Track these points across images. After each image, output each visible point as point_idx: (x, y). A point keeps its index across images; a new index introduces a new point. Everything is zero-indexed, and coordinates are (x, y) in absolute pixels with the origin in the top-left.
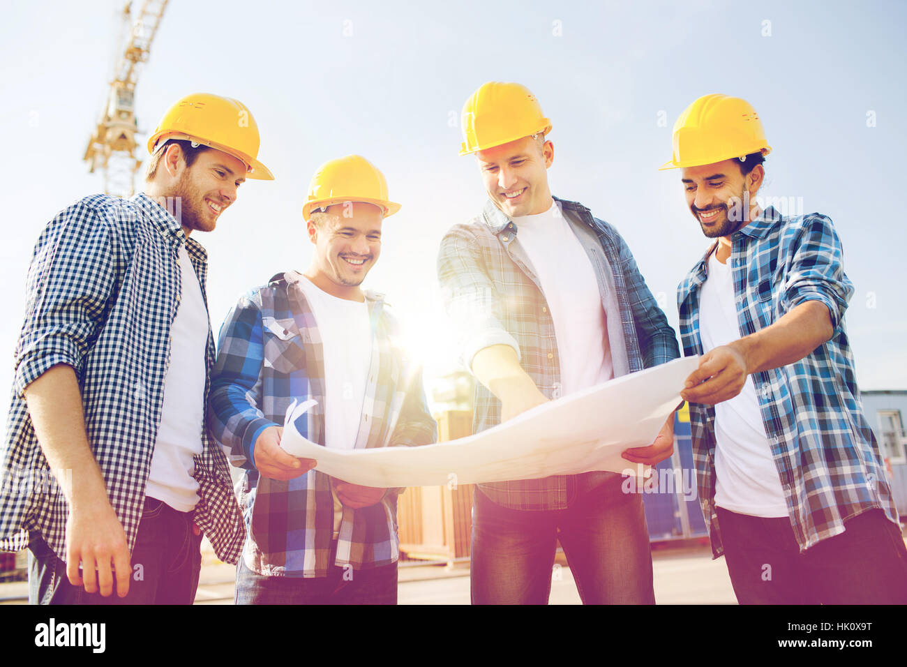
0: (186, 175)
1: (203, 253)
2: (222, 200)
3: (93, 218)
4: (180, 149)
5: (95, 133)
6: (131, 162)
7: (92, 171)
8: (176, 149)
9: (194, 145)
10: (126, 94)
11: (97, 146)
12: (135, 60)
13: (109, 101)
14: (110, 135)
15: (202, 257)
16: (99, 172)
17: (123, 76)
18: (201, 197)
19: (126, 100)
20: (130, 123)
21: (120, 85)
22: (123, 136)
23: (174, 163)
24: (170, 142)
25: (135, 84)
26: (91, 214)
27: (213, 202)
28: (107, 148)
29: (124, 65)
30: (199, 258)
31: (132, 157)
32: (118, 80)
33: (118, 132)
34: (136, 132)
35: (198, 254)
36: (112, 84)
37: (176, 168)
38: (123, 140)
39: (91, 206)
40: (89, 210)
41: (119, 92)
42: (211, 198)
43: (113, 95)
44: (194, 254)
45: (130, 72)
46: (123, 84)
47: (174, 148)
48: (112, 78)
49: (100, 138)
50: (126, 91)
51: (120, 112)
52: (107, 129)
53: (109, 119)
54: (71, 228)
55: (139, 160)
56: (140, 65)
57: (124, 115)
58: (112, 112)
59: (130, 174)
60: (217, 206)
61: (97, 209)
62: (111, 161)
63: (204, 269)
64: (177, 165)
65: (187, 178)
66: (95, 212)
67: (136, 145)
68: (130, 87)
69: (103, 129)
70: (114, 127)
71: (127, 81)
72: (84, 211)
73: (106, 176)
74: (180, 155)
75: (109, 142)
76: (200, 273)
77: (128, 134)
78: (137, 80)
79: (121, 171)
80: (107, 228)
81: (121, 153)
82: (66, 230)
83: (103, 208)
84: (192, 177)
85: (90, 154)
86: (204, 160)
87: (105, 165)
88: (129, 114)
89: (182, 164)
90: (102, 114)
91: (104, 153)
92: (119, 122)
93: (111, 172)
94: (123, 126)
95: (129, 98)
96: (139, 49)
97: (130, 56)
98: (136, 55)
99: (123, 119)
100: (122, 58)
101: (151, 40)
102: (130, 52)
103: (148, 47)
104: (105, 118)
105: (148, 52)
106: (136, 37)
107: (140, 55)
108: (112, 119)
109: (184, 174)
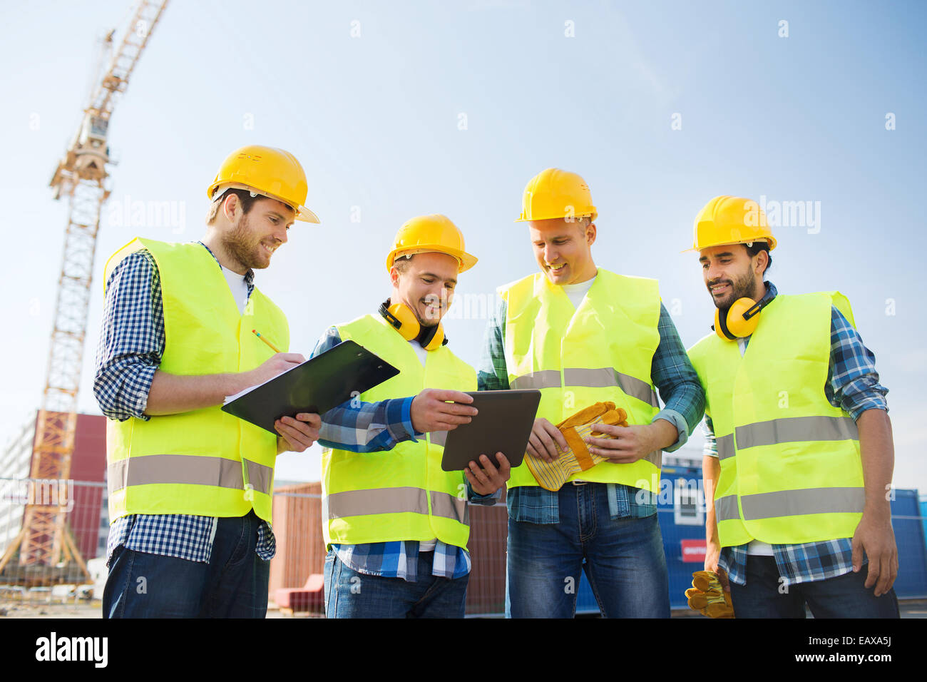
0: (243, 221)
4: (237, 199)
5: (64, 160)
6: (99, 192)
7: (58, 197)
8: (234, 198)
9: (253, 194)
10: (100, 123)
11: (65, 172)
12: (113, 89)
13: (82, 128)
14: (79, 163)
16: (65, 199)
17: (98, 104)
18: (257, 241)
19: (99, 128)
20: (101, 152)
21: (92, 112)
22: (93, 165)
23: (232, 210)
24: (230, 191)
25: (110, 113)
27: (267, 244)
28: (75, 176)
29: (100, 93)
31: (100, 186)
32: (92, 108)
33: (88, 160)
34: (107, 161)
36: (86, 111)
37: (234, 215)
38: (93, 170)
41: (93, 120)
43: (87, 122)
45: (107, 100)
46: (97, 112)
47: (233, 197)
48: (87, 106)
49: (69, 165)
50: (101, 120)
51: (92, 141)
52: (77, 156)
53: (80, 147)
55: (108, 190)
56: (117, 94)
57: (96, 144)
58: (84, 140)
59: (96, 203)
62: (79, 189)
64: (235, 212)
65: (244, 224)
67: (105, 175)
69: (73, 156)
70: (84, 154)
71: (102, 109)
73: (71, 204)
74: (238, 204)
75: (78, 170)
77: (99, 162)
78: (113, 108)
79: (88, 200)
81: (89, 182)
84: (249, 223)
85: (56, 180)
86: (259, 209)
87: (72, 193)
88: (101, 143)
89: (239, 211)
90: (73, 141)
91: (71, 180)
92: (90, 150)
93: (77, 200)
94: (94, 154)
95: (103, 126)
96: (117, 78)
97: (108, 85)
98: (113, 84)
99: (95, 147)
100: (99, 87)
101: (131, 70)
102: (107, 80)
103: (127, 76)
104: (76, 145)
105: (127, 82)
106: (115, 66)
107: (118, 85)
108: (84, 147)
109: (241, 220)
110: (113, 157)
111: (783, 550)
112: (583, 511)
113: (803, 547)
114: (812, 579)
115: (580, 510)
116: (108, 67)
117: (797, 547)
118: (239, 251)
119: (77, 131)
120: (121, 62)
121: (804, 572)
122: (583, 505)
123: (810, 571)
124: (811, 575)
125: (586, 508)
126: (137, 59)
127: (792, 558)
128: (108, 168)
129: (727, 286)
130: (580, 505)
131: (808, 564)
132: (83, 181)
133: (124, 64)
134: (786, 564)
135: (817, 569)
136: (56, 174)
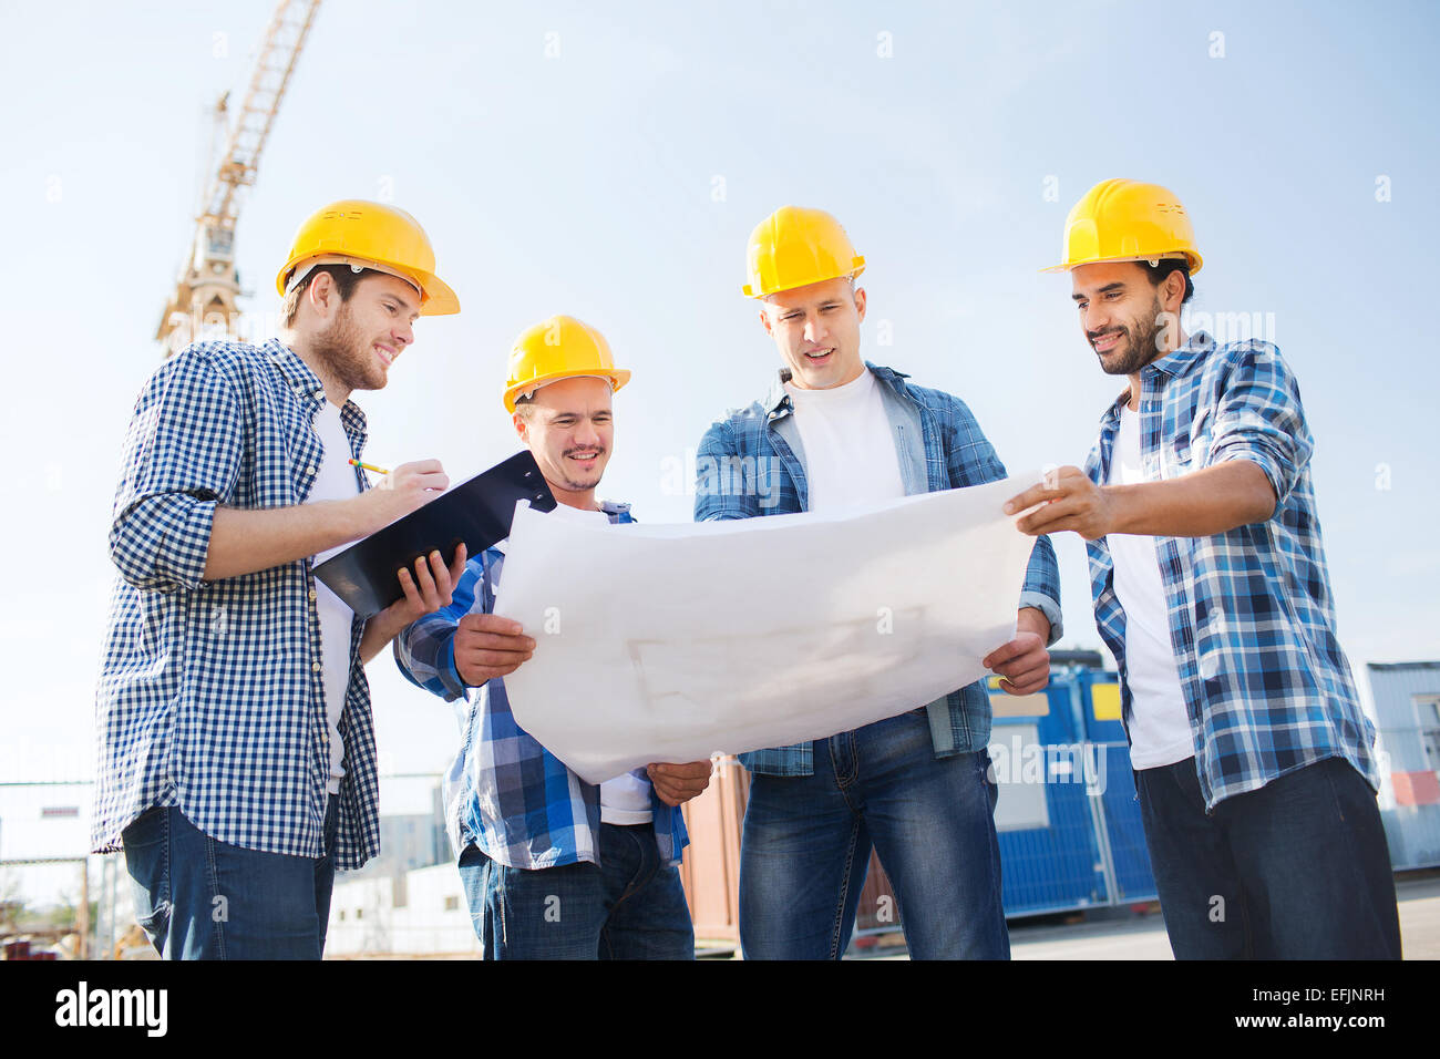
0: (343, 313)
1: (361, 419)
2: (395, 344)
3: (207, 369)
4: (331, 279)
8: (325, 279)
9: (355, 269)
10: (221, 236)
11: (176, 317)
12: (234, 183)
13: (195, 246)
14: (197, 298)
15: (360, 426)
17: (216, 208)
18: (368, 343)
19: (221, 244)
20: (228, 279)
21: (208, 220)
22: (217, 300)
23: (324, 298)
24: (318, 269)
25: (235, 219)
26: (203, 365)
27: (383, 347)
28: (194, 318)
29: (217, 190)
30: (355, 426)
31: (230, 331)
32: (207, 214)
33: (210, 296)
34: (238, 293)
35: (355, 421)
36: (199, 220)
37: (326, 306)
38: (219, 307)
39: (203, 355)
40: (199, 360)
41: (210, 233)
42: (380, 343)
43: (202, 237)
44: (351, 422)
45: (227, 200)
46: (215, 220)
47: (323, 278)
48: (199, 212)
49: (183, 305)
50: (221, 231)
51: (212, 264)
52: (192, 289)
53: (195, 275)
54: (177, 382)
56: (243, 189)
57: (218, 268)
58: (199, 264)
60: (388, 353)
61: (211, 358)
63: (362, 441)
64: (328, 300)
65: (346, 317)
66: (209, 362)
67: (238, 312)
68: (227, 223)
69: (186, 291)
70: (202, 286)
71: (222, 215)
72: (194, 361)
74: (332, 287)
75: (196, 309)
76: (355, 447)
77: (225, 297)
78: (238, 212)
80: (228, 383)
81: (213, 327)
82: (171, 386)
83: (219, 355)
84: (352, 315)
85: (165, 330)
86: (367, 291)
88: (226, 265)
89: (335, 298)
90: (184, 268)
91: (187, 327)
92: (211, 278)
94: (217, 284)
95: (226, 240)
96: (240, 165)
97: (226, 176)
98: (235, 174)
99: (216, 274)
100: (214, 180)
101: (259, 150)
102: (226, 170)
103: (255, 160)
104: (188, 272)
105: (255, 169)
106: (235, 147)
107: (243, 174)
108: (201, 274)
109: (340, 312)
116: (225, 149)
118: (339, 362)
119: (189, 252)
120: (244, 140)
126: (267, 131)
128: (240, 302)
129: (1119, 336)
133: (249, 141)
136: (164, 320)
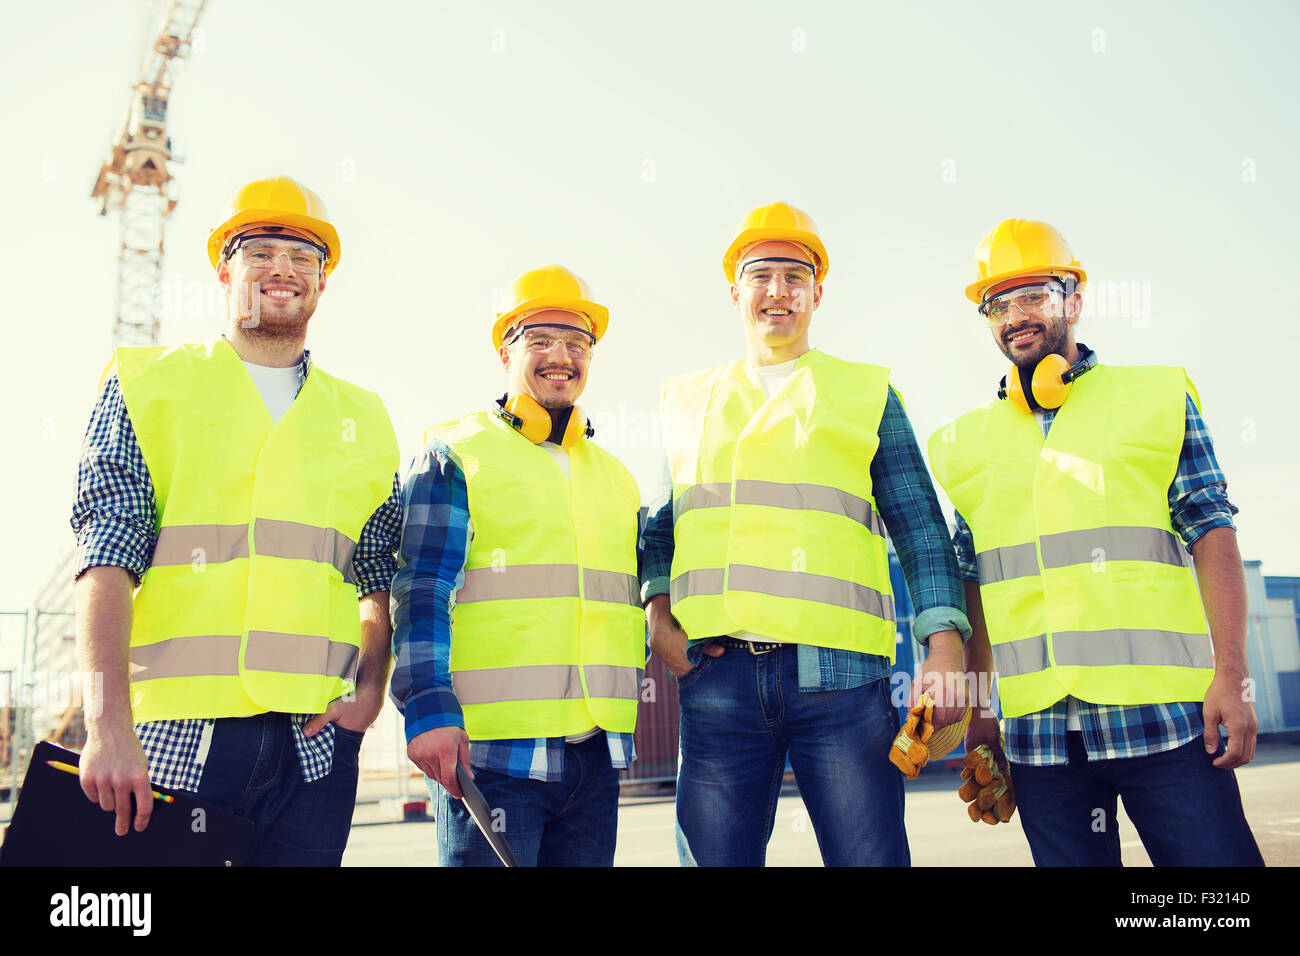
5: (110, 160)
6: (163, 203)
7: (104, 212)
10: (155, 104)
11: (111, 177)
12: (170, 54)
13: (130, 112)
14: (130, 162)
16: (114, 215)
17: (152, 77)
19: (155, 111)
20: (160, 145)
21: (144, 89)
22: (150, 164)
25: (169, 89)
28: (126, 181)
29: (153, 62)
31: (161, 194)
32: (144, 83)
33: (143, 158)
34: (169, 158)
36: (135, 88)
38: (151, 171)
41: (145, 100)
43: (138, 104)
45: (162, 71)
46: (150, 89)
48: (135, 81)
49: (117, 166)
50: (156, 99)
51: (146, 130)
52: (127, 152)
53: (130, 139)
55: (173, 199)
56: (177, 62)
57: (152, 134)
58: (134, 130)
59: (158, 218)
62: (132, 199)
67: (169, 178)
69: (122, 153)
70: (136, 150)
71: (157, 85)
73: (123, 221)
75: (129, 172)
77: (157, 161)
78: (173, 83)
79: (146, 214)
81: (146, 189)
85: (100, 188)
87: (122, 205)
88: (159, 132)
90: (120, 132)
91: (121, 188)
92: (145, 143)
93: (131, 215)
94: (151, 149)
95: (159, 108)
96: (175, 38)
97: (163, 49)
98: (171, 47)
99: (150, 139)
101: (194, 25)
102: (162, 43)
103: (189, 35)
104: (123, 137)
105: (188, 42)
106: (171, 21)
107: (177, 47)
108: (136, 139)
110: (176, 151)
111: (1093, 711)
112: (764, 688)
113: (1121, 709)
114: (1129, 754)
115: (761, 686)
116: (162, 24)
117: (1113, 710)
119: (124, 119)
120: (180, 16)
121: (1119, 744)
122: (764, 679)
123: (1128, 744)
124: (1129, 750)
125: (768, 683)
127: (1104, 724)
128: (171, 168)
129: (1035, 333)
130: (761, 680)
131: (1126, 734)
132: (137, 187)
133: (184, 17)
134: (1094, 731)
135: (1139, 741)
136: (99, 180)
